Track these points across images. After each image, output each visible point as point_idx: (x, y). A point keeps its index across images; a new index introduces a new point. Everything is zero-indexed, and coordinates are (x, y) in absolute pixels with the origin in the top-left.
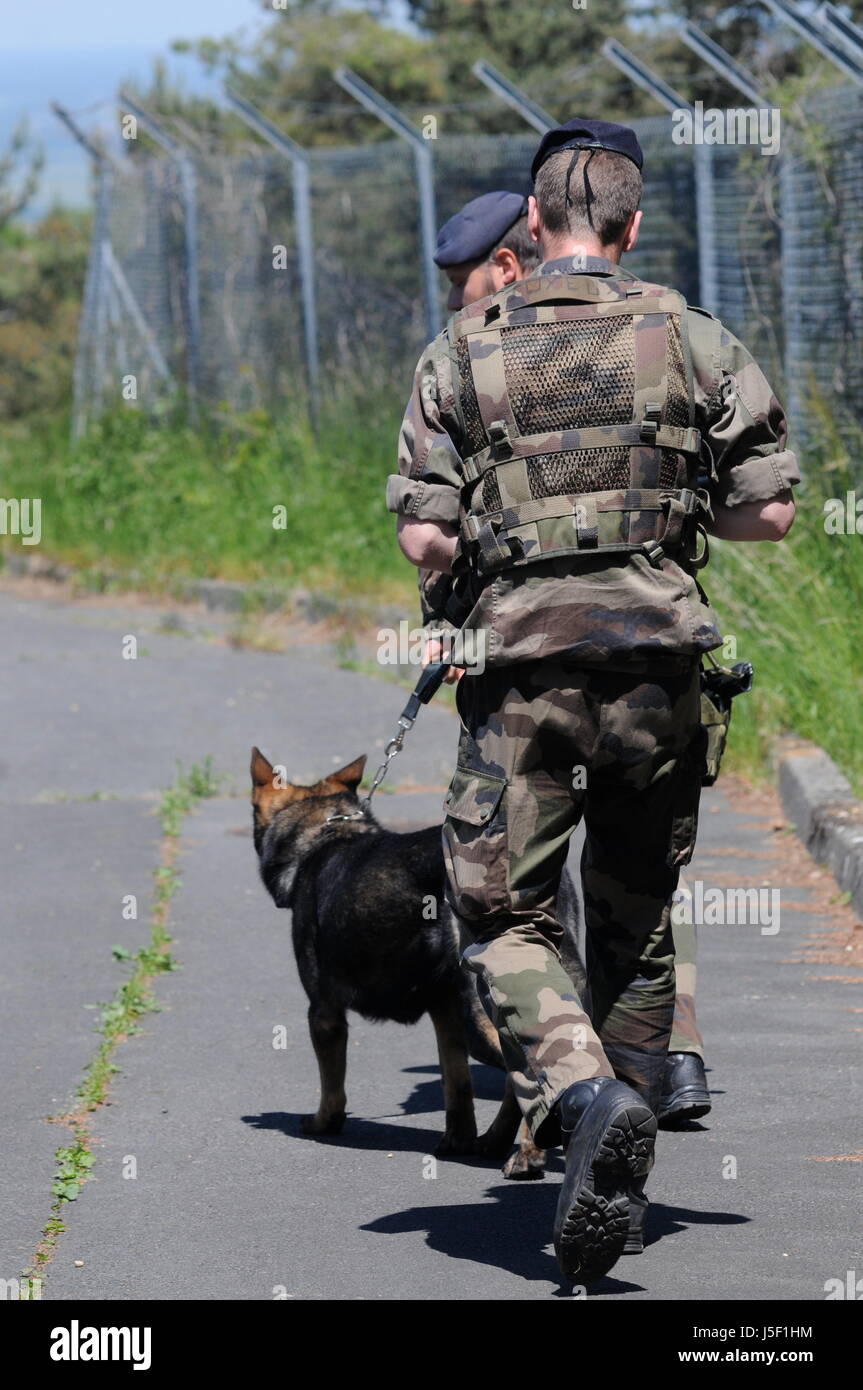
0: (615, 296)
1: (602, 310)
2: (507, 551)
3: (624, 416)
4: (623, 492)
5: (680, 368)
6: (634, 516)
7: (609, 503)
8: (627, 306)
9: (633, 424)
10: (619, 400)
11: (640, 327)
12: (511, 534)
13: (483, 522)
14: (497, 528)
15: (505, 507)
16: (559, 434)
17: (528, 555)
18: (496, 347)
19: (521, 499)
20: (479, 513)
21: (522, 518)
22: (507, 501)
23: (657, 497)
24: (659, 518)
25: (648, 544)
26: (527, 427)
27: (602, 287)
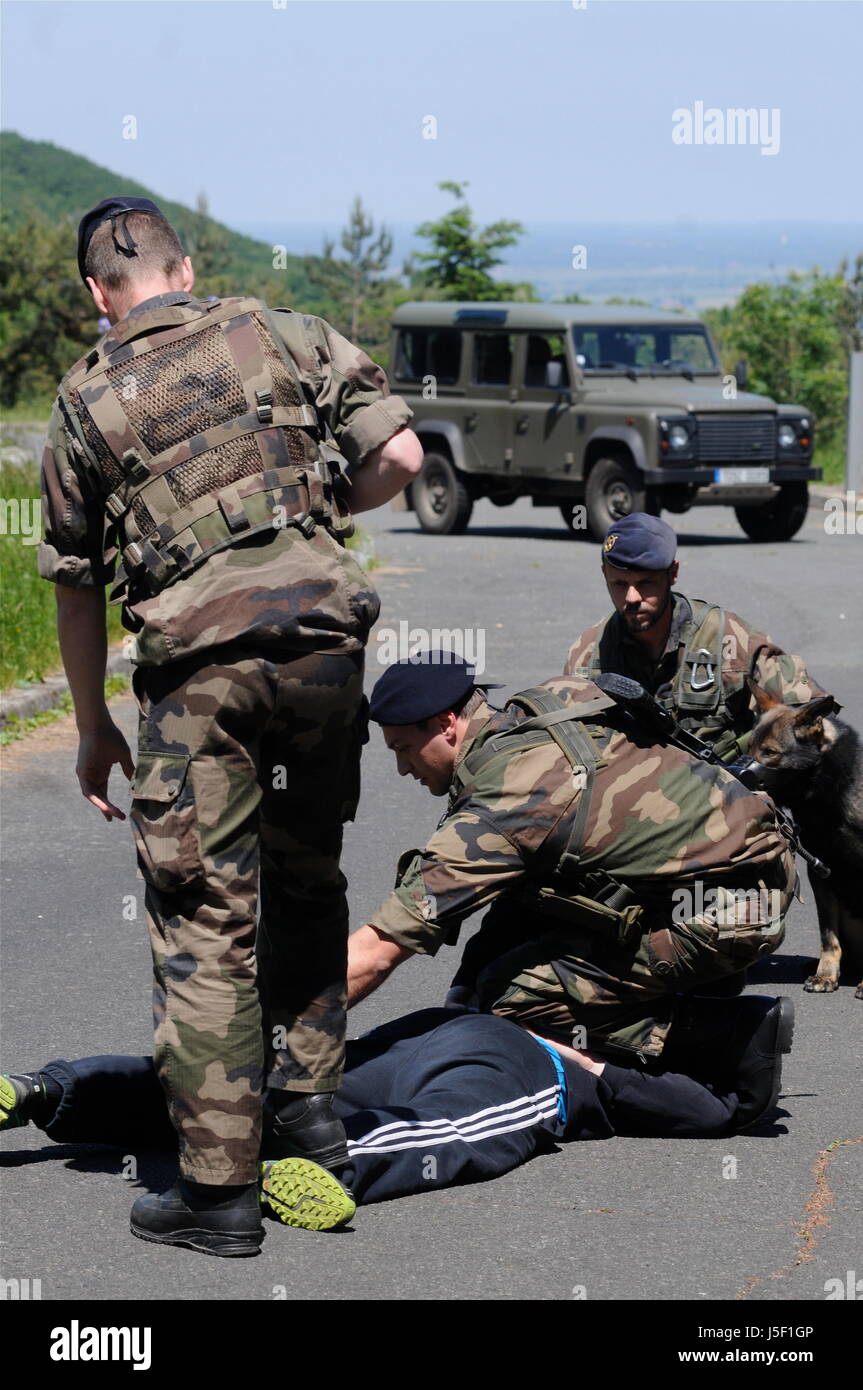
0: (199, 314)
1: (190, 328)
2: (172, 561)
3: (239, 408)
4: (260, 475)
5: (276, 354)
6: (277, 494)
7: (249, 488)
8: (211, 318)
9: (251, 412)
10: (231, 397)
11: (228, 330)
12: (170, 545)
13: (142, 546)
14: (157, 545)
15: (159, 524)
16: (186, 443)
17: (193, 558)
18: (106, 387)
19: (170, 512)
20: (137, 539)
21: (176, 527)
22: (159, 519)
23: (293, 474)
24: (301, 490)
25: (298, 517)
26: (156, 448)
27: (185, 311)
